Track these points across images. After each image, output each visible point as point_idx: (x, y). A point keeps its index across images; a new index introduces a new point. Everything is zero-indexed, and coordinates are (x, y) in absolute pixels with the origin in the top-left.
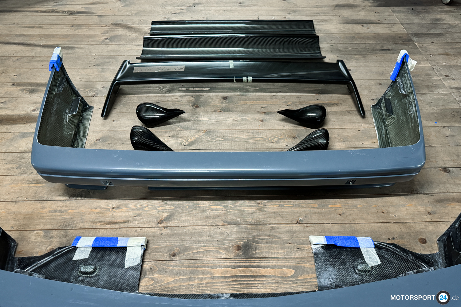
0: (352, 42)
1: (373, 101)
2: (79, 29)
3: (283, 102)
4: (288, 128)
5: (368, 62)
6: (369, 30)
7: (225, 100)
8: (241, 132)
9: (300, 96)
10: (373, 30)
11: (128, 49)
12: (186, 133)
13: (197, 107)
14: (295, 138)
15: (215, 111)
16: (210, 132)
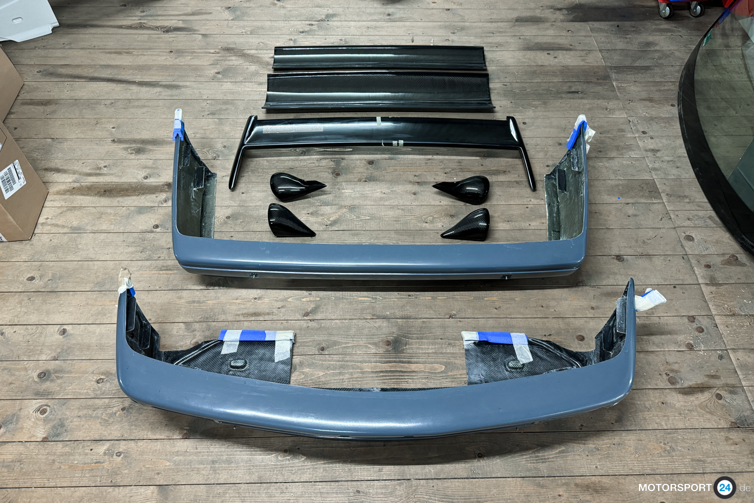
0: (532, 80)
1: (548, 168)
2: (181, 56)
3: (440, 169)
4: (444, 204)
5: (549, 111)
6: (556, 60)
7: (371, 166)
8: (391, 208)
9: (461, 161)
10: (561, 60)
11: (248, 89)
12: (327, 209)
13: (338, 175)
14: (452, 216)
15: (360, 180)
16: (354, 208)
